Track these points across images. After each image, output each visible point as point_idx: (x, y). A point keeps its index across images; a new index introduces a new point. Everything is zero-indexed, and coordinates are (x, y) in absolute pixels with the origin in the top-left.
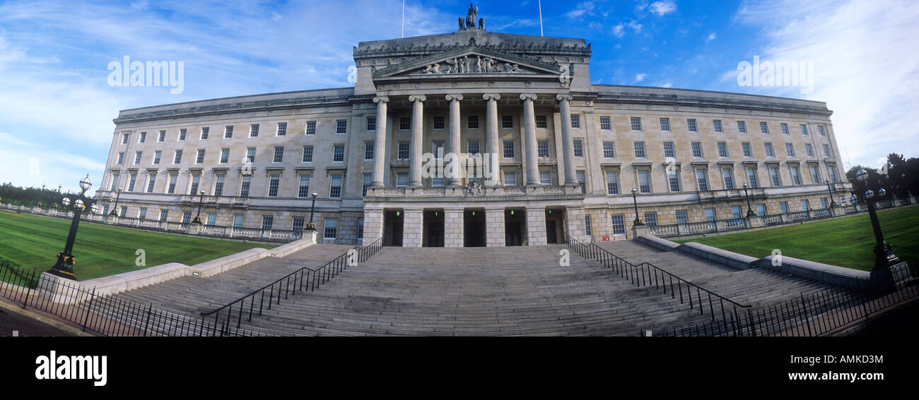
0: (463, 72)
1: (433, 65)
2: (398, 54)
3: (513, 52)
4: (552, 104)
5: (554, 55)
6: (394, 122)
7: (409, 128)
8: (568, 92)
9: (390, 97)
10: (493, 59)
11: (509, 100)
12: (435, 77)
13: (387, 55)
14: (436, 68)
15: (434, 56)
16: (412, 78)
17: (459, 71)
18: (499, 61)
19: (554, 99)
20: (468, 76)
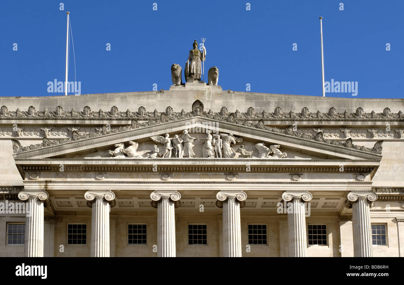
0: (181, 157)
1: (127, 145)
2: (59, 122)
3: (269, 123)
4: (338, 208)
5: (344, 127)
6: (57, 232)
7: (84, 242)
8: (368, 187)
9: (49, 192)
10: (235, 136)
11: (260, 201)
12: (131, 163)
13: (40, 122)
14: (133, 149)
15: (129, 129)
16: (89, 163)
17: (173, 155)
18: (246, 140)
19: (342, 200)
20: (190, 163)
